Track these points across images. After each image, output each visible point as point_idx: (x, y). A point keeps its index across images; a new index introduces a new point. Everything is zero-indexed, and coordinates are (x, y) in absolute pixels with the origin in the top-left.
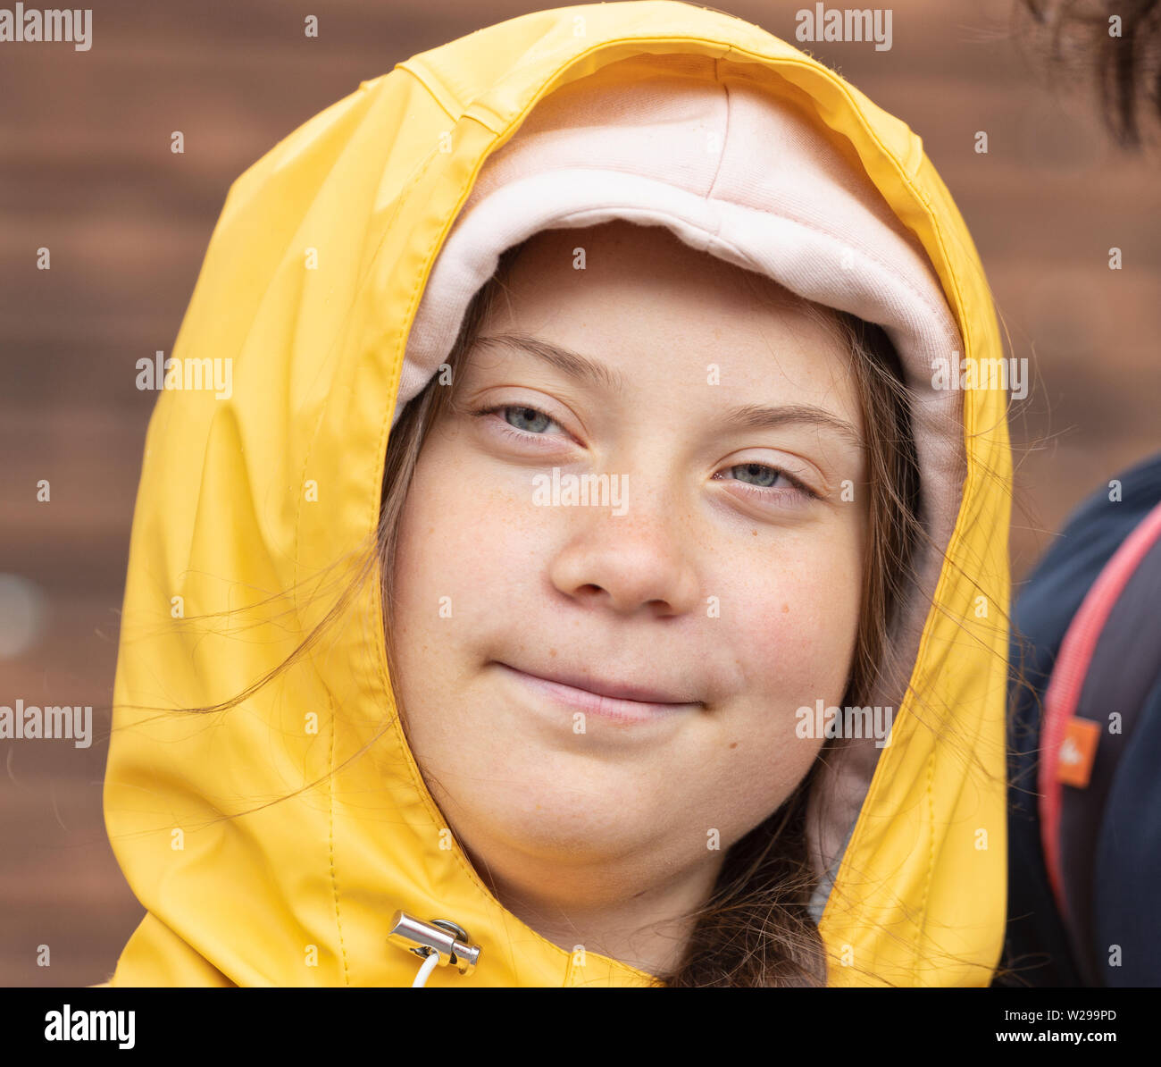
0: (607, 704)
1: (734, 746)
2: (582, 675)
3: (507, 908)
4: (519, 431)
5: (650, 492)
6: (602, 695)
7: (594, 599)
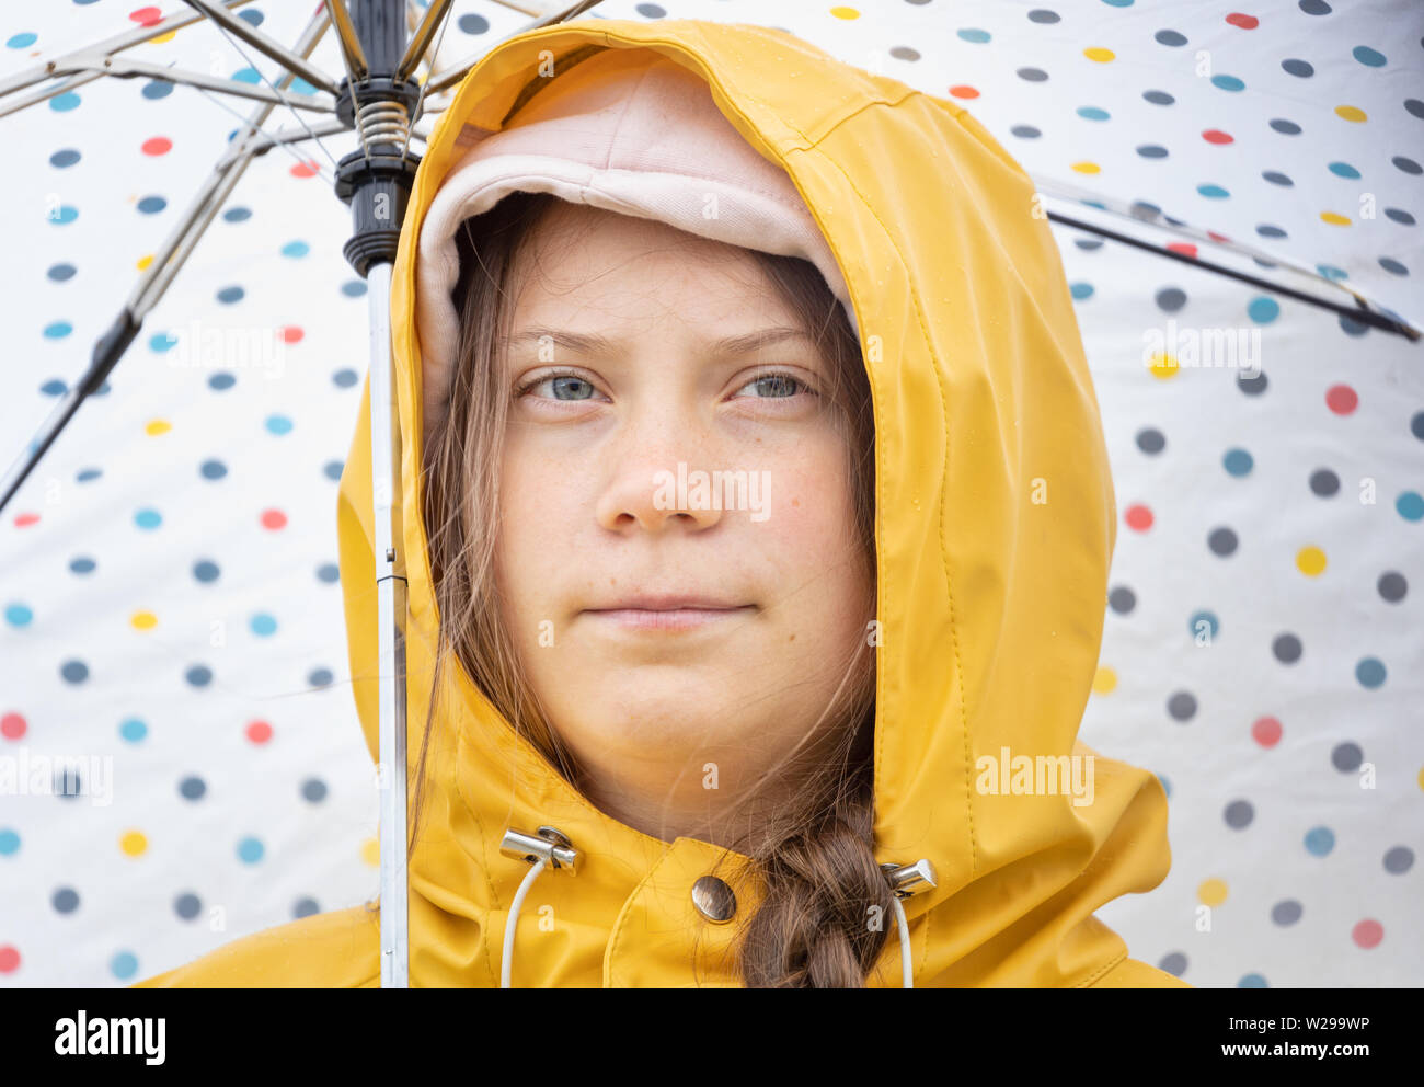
0: (662, 616)
1: (792, 638)
2: (636, 595)
3: (605, 813)
4: (569, 402)
5: (660, 425)
6: (658, 611)
7: (629, 528)
